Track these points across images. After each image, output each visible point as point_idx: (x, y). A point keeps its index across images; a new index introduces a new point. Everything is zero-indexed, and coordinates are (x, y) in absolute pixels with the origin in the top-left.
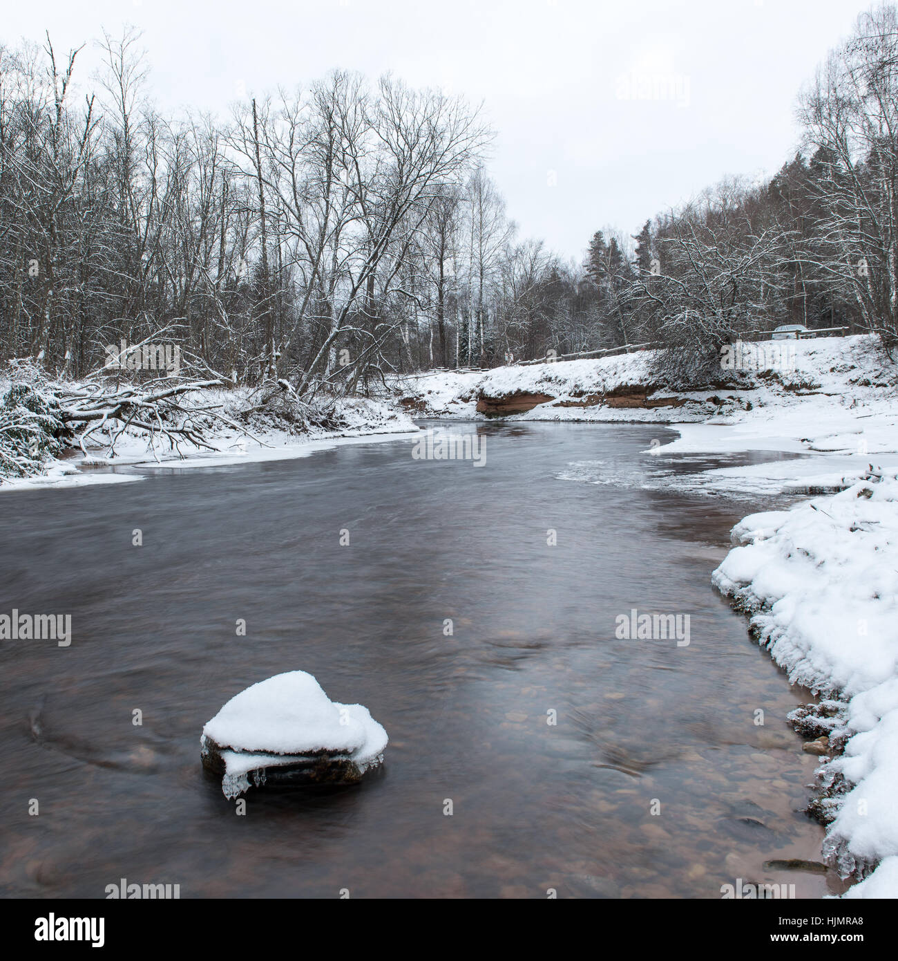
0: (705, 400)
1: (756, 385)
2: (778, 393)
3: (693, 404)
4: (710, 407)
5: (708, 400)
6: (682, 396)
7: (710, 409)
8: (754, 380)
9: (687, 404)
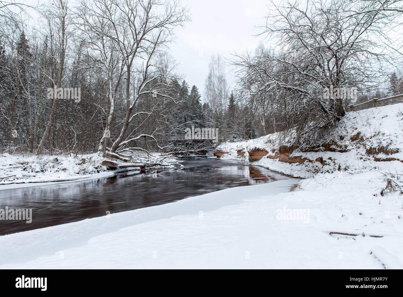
0: (315, 160)
1: (349, 148)
2: (361, 156)
3: (308, 163)
4: (317, 166)
5: (317, 160)
6: (304, 155)
7: (317, 168)
8: (347, 143)
9: (306, 163)
